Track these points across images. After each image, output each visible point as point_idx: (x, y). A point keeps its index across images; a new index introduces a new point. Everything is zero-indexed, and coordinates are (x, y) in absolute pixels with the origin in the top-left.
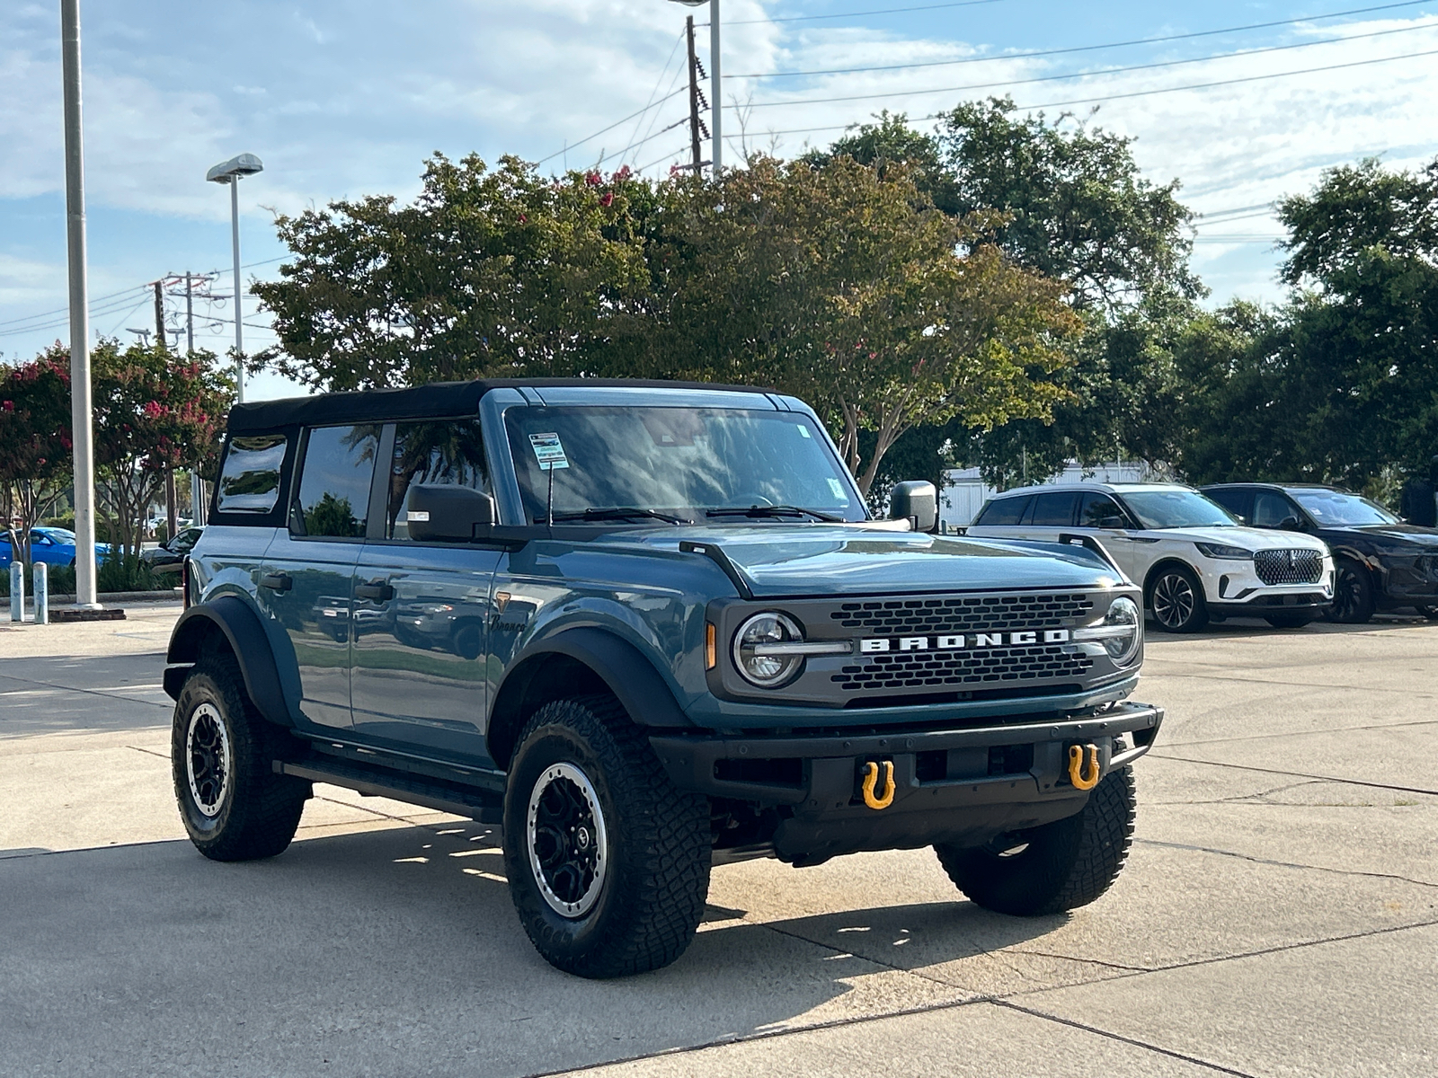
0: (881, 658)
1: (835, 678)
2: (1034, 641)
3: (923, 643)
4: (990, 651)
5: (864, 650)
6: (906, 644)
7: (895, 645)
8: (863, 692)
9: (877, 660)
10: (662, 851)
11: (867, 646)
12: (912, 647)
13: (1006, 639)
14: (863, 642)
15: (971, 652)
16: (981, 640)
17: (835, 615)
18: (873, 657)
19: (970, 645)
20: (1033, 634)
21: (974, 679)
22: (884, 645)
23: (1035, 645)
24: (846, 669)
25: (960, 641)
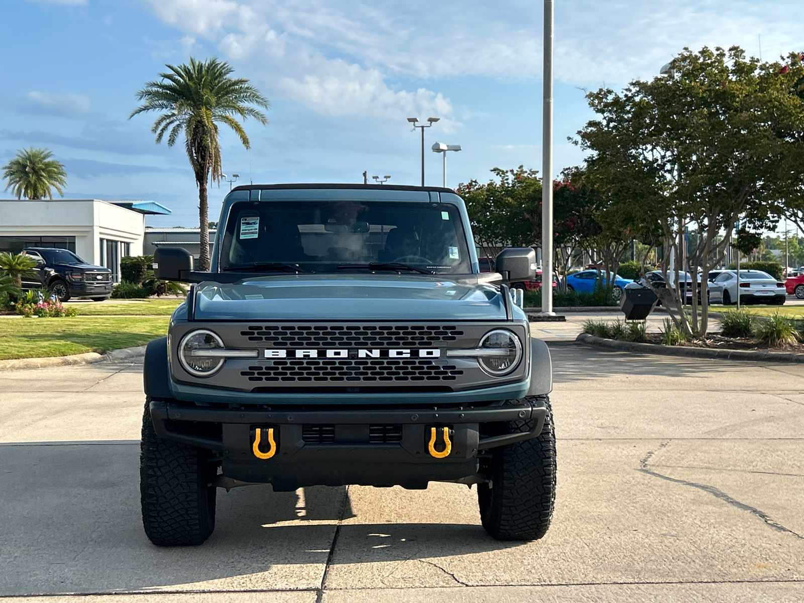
0: (278, 361)
1: (243, 374)
2: (409, 356)
3: (313, 353)
4: (369, 361)
5: (266, 356)
6: (300, 354)
7: (291, 354)
8: (264, 383)
9: (275, 363)
10: (159, 473)
11: (268, 353)
12: (304, 355)
13: (384, 353)
14: (266, 351)
15: (353, 361)
16: (362, 353)
17: (243, 333)
18: (273, 361)
19: (353, 356)
20: (409, 351)
21: (354, 379)
22: (282, 354)
23: (410, 358)
24: (250, 368)
25: (344, 354)
